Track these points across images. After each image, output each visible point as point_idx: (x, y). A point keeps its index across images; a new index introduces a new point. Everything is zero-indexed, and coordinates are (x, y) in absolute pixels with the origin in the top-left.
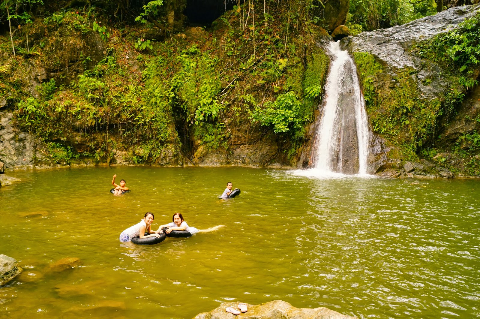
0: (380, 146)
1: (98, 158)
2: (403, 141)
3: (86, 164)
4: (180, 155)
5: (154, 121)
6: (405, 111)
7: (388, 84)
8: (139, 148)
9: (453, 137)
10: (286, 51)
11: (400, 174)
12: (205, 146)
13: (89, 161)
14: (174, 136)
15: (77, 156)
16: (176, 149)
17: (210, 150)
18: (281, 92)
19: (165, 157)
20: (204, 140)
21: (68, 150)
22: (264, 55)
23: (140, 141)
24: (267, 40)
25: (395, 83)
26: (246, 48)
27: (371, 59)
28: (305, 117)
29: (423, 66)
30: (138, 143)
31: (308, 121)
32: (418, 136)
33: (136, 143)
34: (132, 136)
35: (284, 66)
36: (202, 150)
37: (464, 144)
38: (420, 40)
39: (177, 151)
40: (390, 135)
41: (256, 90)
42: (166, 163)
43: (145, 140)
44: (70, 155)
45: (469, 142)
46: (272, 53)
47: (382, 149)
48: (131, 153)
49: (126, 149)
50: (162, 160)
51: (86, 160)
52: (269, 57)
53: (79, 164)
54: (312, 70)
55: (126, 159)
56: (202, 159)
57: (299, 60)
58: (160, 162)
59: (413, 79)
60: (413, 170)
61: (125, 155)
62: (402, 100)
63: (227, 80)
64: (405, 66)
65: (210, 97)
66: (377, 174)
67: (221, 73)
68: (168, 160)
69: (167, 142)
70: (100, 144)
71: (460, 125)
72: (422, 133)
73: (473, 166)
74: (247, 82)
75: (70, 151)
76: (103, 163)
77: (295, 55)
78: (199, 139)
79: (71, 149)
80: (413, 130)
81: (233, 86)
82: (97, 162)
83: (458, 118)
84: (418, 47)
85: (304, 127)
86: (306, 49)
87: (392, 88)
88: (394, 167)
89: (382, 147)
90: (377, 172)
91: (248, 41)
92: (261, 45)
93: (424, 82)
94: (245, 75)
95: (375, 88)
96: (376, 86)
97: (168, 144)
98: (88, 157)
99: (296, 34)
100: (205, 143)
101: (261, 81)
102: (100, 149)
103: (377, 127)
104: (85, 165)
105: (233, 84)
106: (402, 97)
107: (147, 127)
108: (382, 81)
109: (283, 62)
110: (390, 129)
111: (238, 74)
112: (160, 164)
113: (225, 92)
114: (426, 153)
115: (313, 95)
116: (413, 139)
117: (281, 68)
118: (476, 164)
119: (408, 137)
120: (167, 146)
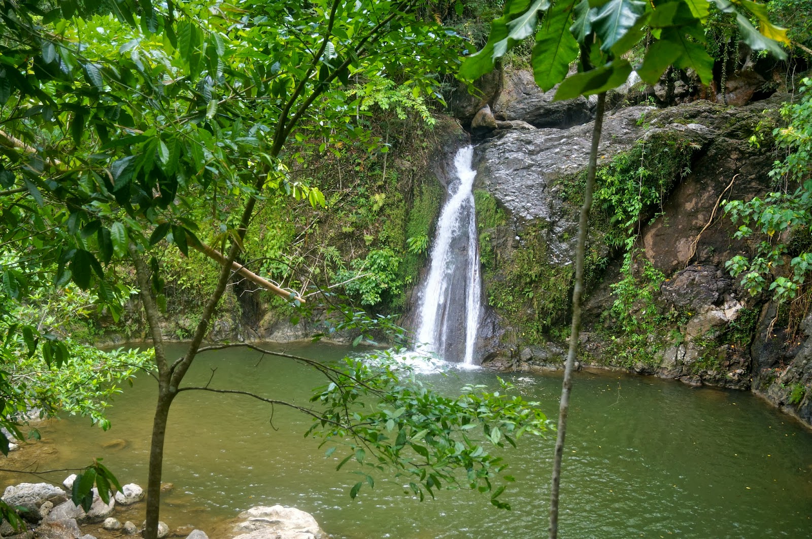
0: (491, 328)
1: (130, 333)
2: (525, 319)
3: (114, 341)
4: (241, 328)
5: (204, 284)
6: (528, 280)
7: (511, 242)
8: (184, 318)
9: (595, 311)
10: (385, 182)
11: (512, 365)
12: (274, 312)
13: (116, 337)
14: (231, 303)
15: (101, 332)
16: (234, 320)
17: (281, 317)
18: (374, 244)
19: (219, 332)
20: (273, 304)
21: (89, 324)
22: (354, 187)
23: (185, 309)
24: (359, 164)
25: (518, 242)
26: (330, 175)
27: (492, 206)
28: (407, 279)
29: (563, 213)
30: (182, 312)
31: (411, 284)
32: (544, 313)
33: (180, 312)
34: (174, 303)
35: (381, 204)
36: (270, 318)
37: (608, 321)
38: (566, 173)
39: (235, 322)
40: (508, 311)
41: (342, 239)
42: (221, 340)
43: (192, 308)
44: (92, 331)
45: (614, 320)
46: (366, 183)
47: (494, 331)
48: (173, 325)
49: (167, 319)
50: (216, 335)
51: (113, 336)
52: (361, 190)
53: (104, 342)
54: (419, 211)
55: (167, 332)
56: (270, 330)
57: (401, 197)
58: (213, 338)
59: (542, 237)
60: (530, 359)
61: (166, 327)
62: (526, 266)
63: (303, 222)
64: (536, 217)
65: (279, 248)
66: (484, 365)
67: (295, 210)
68: (224, 336)
69: (222, 311)
70: (131, 314)
71: (604, 296)
72: (549, 309)
73: (612, 353)
74: (331, 227)
75: (92, 325)
76: (136, 338)
77: (396, 189)
78: (265, 302)
79: (93, 323)
80: (538, 305)
81: (312, 231)
82: (128, 338)
83: (602, 286)
84: (562, 183)
85: (405, 292)
86: (414, 175)
87: (516, 247)
88: (505, 356)
89: (494, 329)
90: (485, 360)
91: (333, 166)
92: (350, 171)
93: (561, 237)
94: (327, 216)
95: (493, 247)
96: (495, 243)
97: (224, 313)
98: (115, 332)
99: (402, 152)
100: (274, 307)
101: (347, 229)
102: (130, 320)
103: (493, 300)
104: (113, 344)
105: (311, 228)
106: (526, 262)
107: (195, 292)
108: (504, 237)
109: (379, 199)
110: (509, 303)
111: (318, 215)
112: (213, 341)
113: (300, 239)
114: (557, 333)
115: (416, 251)
116: (536, 316)
117: (375, 208)
118: (615, 350)
119: (530, 314)
120: (222, 316)
